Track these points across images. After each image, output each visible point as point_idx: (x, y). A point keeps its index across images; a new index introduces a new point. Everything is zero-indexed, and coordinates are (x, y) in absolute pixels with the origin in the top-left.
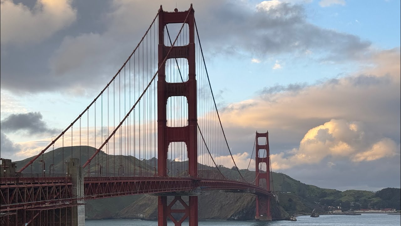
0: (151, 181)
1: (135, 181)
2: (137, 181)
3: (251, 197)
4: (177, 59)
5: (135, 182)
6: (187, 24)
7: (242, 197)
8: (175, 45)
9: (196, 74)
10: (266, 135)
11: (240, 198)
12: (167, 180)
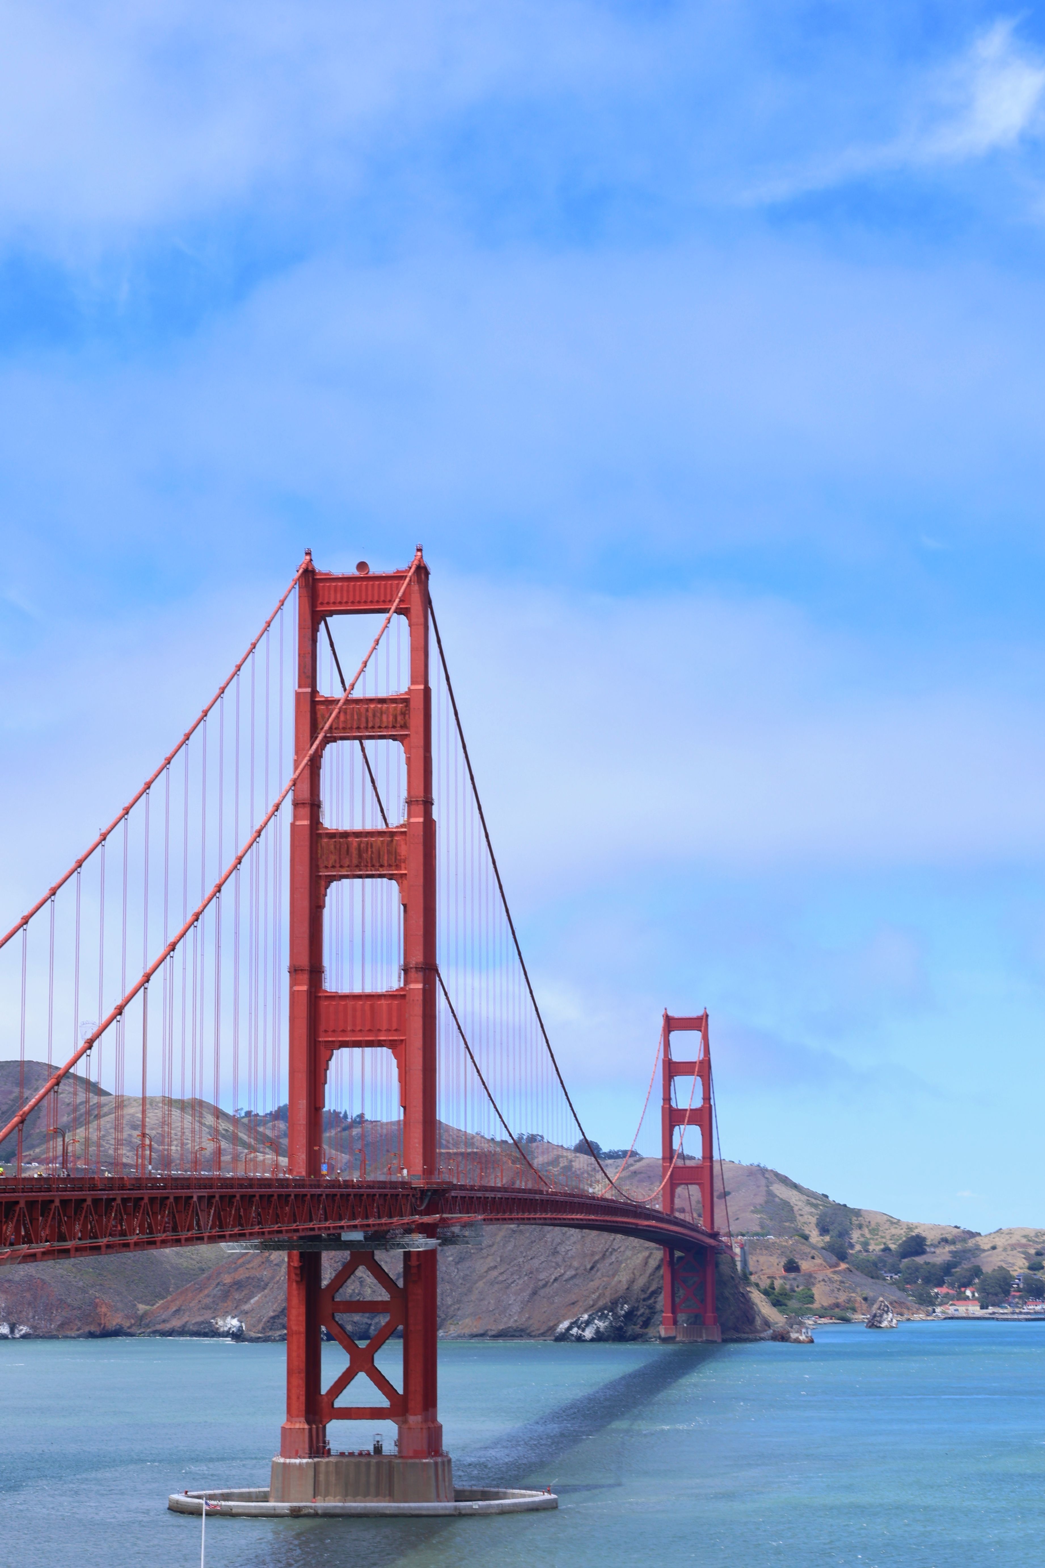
0: (257, 1195)
1: (196, 1194)
2: (204, 1193)
3: (647, 1253)
4: (363, 741)
5: (195, 1199)
6: (402, 616)
7: (611, 1253)
8: (357, 694)
9: (432, 799)
10: (699, 1023)
11: (604, 1257)
12: (318, 1191)
